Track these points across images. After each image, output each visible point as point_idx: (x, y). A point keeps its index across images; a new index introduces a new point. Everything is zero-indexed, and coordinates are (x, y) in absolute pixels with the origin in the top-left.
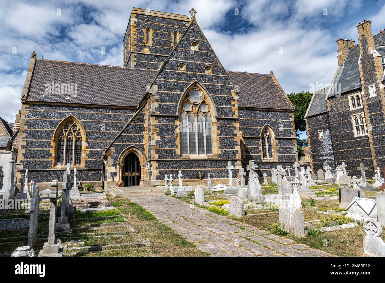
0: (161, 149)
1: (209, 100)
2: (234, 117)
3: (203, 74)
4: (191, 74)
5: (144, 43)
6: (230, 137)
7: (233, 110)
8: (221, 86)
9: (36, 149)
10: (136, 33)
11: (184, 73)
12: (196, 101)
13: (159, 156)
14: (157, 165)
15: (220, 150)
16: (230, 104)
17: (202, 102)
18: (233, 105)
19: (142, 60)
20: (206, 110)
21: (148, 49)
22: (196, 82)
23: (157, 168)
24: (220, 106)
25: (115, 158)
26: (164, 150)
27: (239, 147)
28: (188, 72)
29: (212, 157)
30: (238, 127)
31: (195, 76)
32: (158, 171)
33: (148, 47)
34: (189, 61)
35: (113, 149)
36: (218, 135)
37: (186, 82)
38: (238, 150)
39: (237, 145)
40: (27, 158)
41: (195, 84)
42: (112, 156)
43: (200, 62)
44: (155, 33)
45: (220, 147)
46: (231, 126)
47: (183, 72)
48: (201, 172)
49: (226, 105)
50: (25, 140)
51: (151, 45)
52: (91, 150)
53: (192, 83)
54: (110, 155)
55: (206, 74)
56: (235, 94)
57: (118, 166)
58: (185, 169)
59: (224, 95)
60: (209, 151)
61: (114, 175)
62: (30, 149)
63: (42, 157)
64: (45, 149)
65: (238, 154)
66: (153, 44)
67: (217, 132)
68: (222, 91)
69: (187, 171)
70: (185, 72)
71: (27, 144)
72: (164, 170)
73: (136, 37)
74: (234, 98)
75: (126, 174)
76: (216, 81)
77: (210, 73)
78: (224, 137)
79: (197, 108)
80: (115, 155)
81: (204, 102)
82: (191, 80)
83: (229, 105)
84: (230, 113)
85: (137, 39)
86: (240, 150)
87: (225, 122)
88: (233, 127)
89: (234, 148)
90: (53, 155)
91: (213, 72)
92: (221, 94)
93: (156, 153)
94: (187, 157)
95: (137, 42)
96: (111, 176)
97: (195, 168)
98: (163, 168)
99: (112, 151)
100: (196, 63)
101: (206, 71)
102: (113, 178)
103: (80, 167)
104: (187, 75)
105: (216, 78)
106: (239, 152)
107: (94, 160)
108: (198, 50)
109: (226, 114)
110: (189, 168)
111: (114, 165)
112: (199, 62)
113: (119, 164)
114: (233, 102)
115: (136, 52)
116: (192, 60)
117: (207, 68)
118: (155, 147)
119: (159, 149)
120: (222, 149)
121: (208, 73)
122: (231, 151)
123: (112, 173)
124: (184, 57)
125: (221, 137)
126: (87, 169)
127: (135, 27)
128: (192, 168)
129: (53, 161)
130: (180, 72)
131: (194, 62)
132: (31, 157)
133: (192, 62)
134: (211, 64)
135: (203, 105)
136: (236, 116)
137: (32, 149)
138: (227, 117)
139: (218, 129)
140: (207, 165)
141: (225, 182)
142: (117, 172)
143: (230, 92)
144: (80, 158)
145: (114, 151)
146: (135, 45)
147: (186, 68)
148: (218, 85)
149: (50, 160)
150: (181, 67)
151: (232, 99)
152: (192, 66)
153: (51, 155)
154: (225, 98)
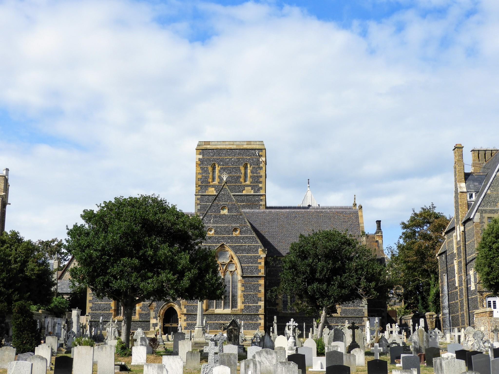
0: (189, 304)
1: (236, 260)
2: (260, 274)
3: (231, 235)
4: (219, 237)
5: (209, 183)
6: (254, 293)
7: (259, 268)
8: (249, 246)
9: (100, 303)
10: (201, 172)
11: (212, 237)
12: (224, 261)
13: (187, 311)
14: (185, 318)
15: (243, 305)
16: (257, 262)
17: (229, 262)
18: (260, 263)
19: (207, 202)
20: (233, 269)
21: (213, 189)
22: (223, 244)
23: (185, 320)
24: (245, 265)
25: (156, 311)
26: (192, 305)
27: (263, 302)
28: (216, 235)
29: (236, 312)
30: (263, 284)
31: (223, 238)
32: (186, 322)
33: (213, 186)
34: (218, 225)
35: (155, 304)
36: (242, 291)
37: (214, 244)
38: (261, 305)
39: (261, 300)
40: (93, 311)
41: (222, 246)
42: (154, 310)
43: (229, 225)
44: (222, 168)
45: (243, 303)
46: (256, 283)
47: (212, 235)
48: (224, 325)
49: (252, 263)
50: (91, 295)
51: (217, 184)
52: (144, 304)
53: (220, 245)
54: (152, 309)
55: (234, 235)
56: (262, 253)
57: (159, 318)
58: (209, 322)
59: (251, 254)
60: (234, 305)
61: (155, 325)
62: (95, 303)
63: (104, 310)
64: (106, 303)
65: (261, 309)
66: (219, 182)
67: (241, 288)
68: (249, 250)
69: (211, 323)
70: (214, 235)
71: (93, 299)
72: (191, 322)
73: (200, 176)
74: (261, 256)
75: (167, 325)
76: (244, 242)
77: (238, 234)
78: (248, 293)
79: (224, 268)
80: (156, 309)
81: (231, 261)
82: (219, 242)
83: (255, 264)
84: (255, 271)
85: (201, 179)
86: (263, 305)
87: (251, 279)
88: (258, 284)
89: (257, 303)
90: (113, 308)
91: (241, 233)
92: (247, 253)
93: (185, 308)
94: (212, 312)
95: (202, 182)
96: (153, 326)
97: (219, 320)
98: (191, 321)
99: (154, 305)
100: (224, 226)
101: (234, 233)
102: (155, 328)
103: (135, 318)
104: (215, 238)
105: (243, 238)
106: (263, 307)
107: (146, 312)
108: (227, 213)
109: (251, 272)
110: (213, 321)
111: (155, 318)
112: (227, 225)
113: (159, 316)
114: (259, 261)
115: (200, 194)
116: (221, 223)
117: (235, 230)
118: (184, 303)
119: (187, 304)
120: (246, 305)
121: (236, 235)
122: (254, 306)
123: (153, 324)
124: (214, 222)
125: (245, 293)
126: (140, 320)
127: (200, 165)
128: (215, 321)
129: (113, 313)
130: (209, 235)
131: (222, 225)
132: (96, 310)
133: (221, 225)
134: (239, 225)
135: (231, 264)
136: (262, 273)
137: (97, 303)
138: (253, 275)
139: (242, 286)
140: (230, 318)
141: (246, 334)
142: (157, 323)
143: (257, 250)
144: (135, 311)
145: (156, 306)
146: (199, 186)
147: (215, 231)
148: (245, 245)
149: (110, 312)
150: (211, 231)
151: (259, 257)
152: (220, 229)
153: (111, 308)
154: (251, 257)
